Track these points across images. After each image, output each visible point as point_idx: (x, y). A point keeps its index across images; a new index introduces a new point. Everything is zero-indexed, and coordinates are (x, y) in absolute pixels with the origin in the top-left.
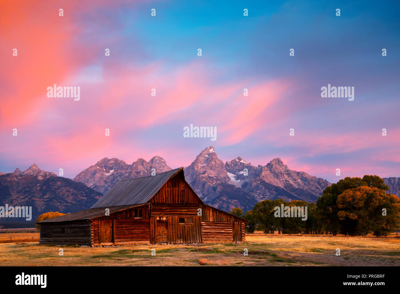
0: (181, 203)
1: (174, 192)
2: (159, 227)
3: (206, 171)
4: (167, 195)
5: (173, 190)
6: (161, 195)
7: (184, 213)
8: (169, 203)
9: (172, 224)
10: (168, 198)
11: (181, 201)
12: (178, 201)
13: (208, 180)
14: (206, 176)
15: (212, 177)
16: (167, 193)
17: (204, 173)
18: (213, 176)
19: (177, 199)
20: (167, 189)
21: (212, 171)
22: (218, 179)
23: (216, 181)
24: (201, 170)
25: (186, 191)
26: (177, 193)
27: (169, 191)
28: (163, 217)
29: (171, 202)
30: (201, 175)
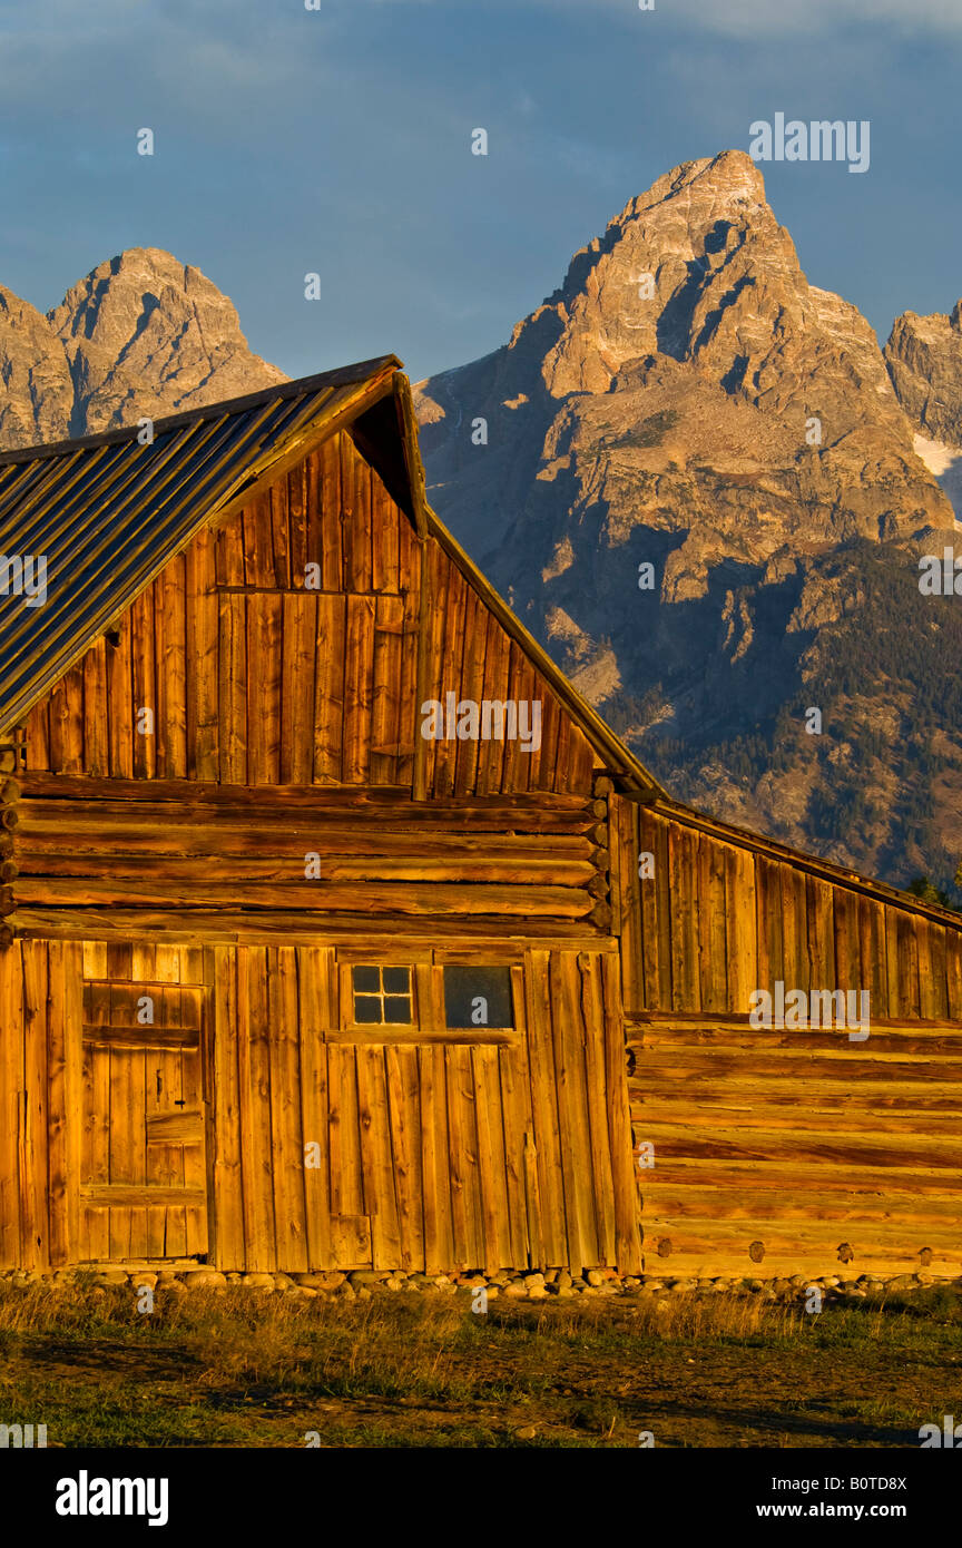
0: (382, 781)
1: (295, 647)
2: (103, 1065)
3: (672, 415)
4: (205, 689)
5: (279, 625)
6: (136, 680)
7: (410, 903)
8: (235, 777)
9: (264, 1038)
10: (216, 719)
11: (374, 757)
12: (340, 756)
13: (699, 507)
14: (673, 467)
15: (747, 484)
16: (205, 664)
17: (654, 430)
18: (751, 467)
19: (322, 738)
20: (203, 608)
21: (746, 413)
22: (813, 503)
23: (791, 526)
24: (619, 400)
25: (437, 639)
26: (327, 655)
27: (234, 632)
28: (150, 953)
29: (249, 770)
30: (617, 456)
